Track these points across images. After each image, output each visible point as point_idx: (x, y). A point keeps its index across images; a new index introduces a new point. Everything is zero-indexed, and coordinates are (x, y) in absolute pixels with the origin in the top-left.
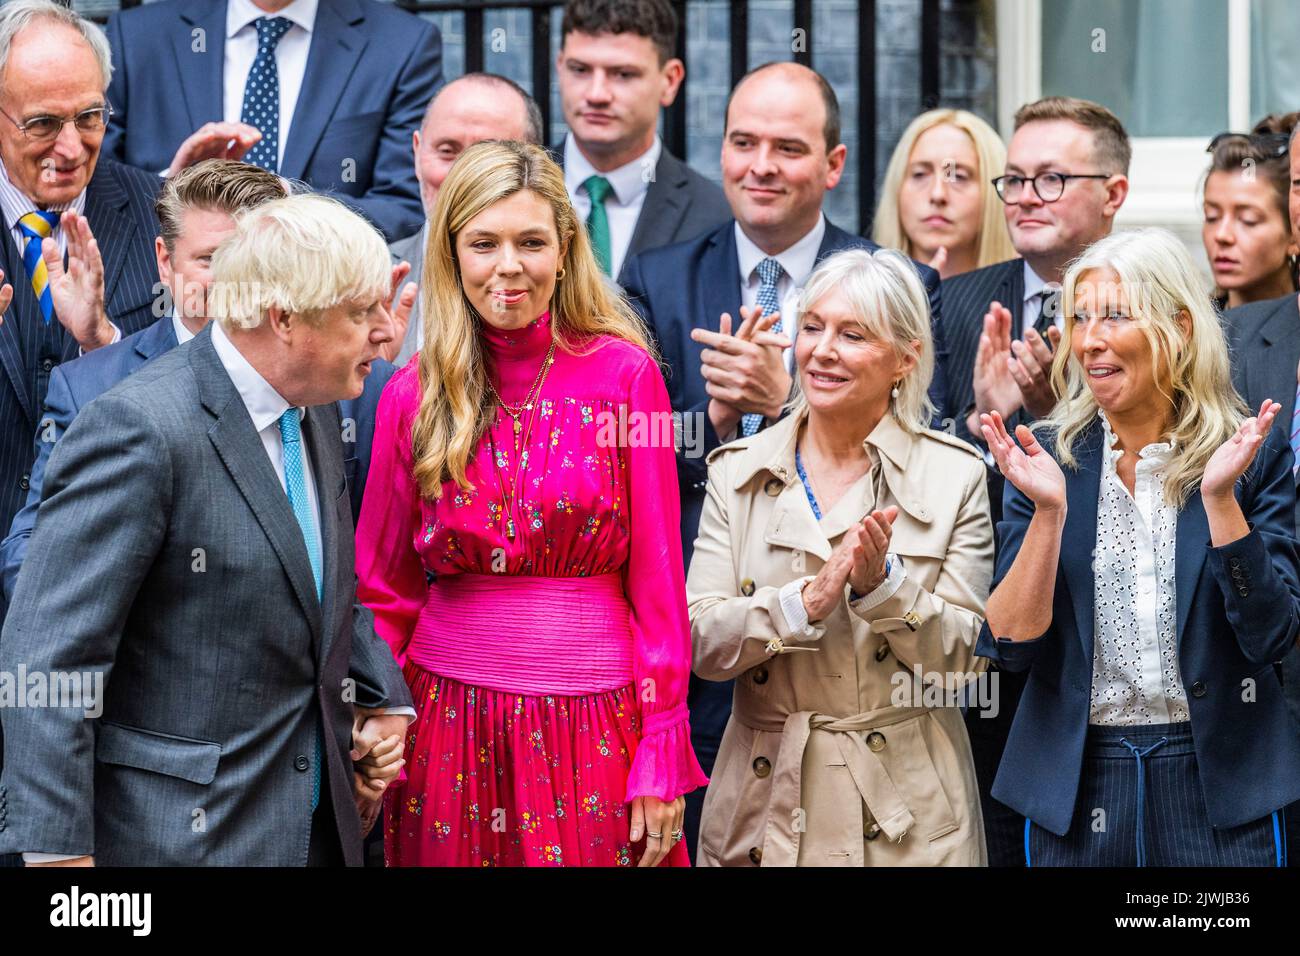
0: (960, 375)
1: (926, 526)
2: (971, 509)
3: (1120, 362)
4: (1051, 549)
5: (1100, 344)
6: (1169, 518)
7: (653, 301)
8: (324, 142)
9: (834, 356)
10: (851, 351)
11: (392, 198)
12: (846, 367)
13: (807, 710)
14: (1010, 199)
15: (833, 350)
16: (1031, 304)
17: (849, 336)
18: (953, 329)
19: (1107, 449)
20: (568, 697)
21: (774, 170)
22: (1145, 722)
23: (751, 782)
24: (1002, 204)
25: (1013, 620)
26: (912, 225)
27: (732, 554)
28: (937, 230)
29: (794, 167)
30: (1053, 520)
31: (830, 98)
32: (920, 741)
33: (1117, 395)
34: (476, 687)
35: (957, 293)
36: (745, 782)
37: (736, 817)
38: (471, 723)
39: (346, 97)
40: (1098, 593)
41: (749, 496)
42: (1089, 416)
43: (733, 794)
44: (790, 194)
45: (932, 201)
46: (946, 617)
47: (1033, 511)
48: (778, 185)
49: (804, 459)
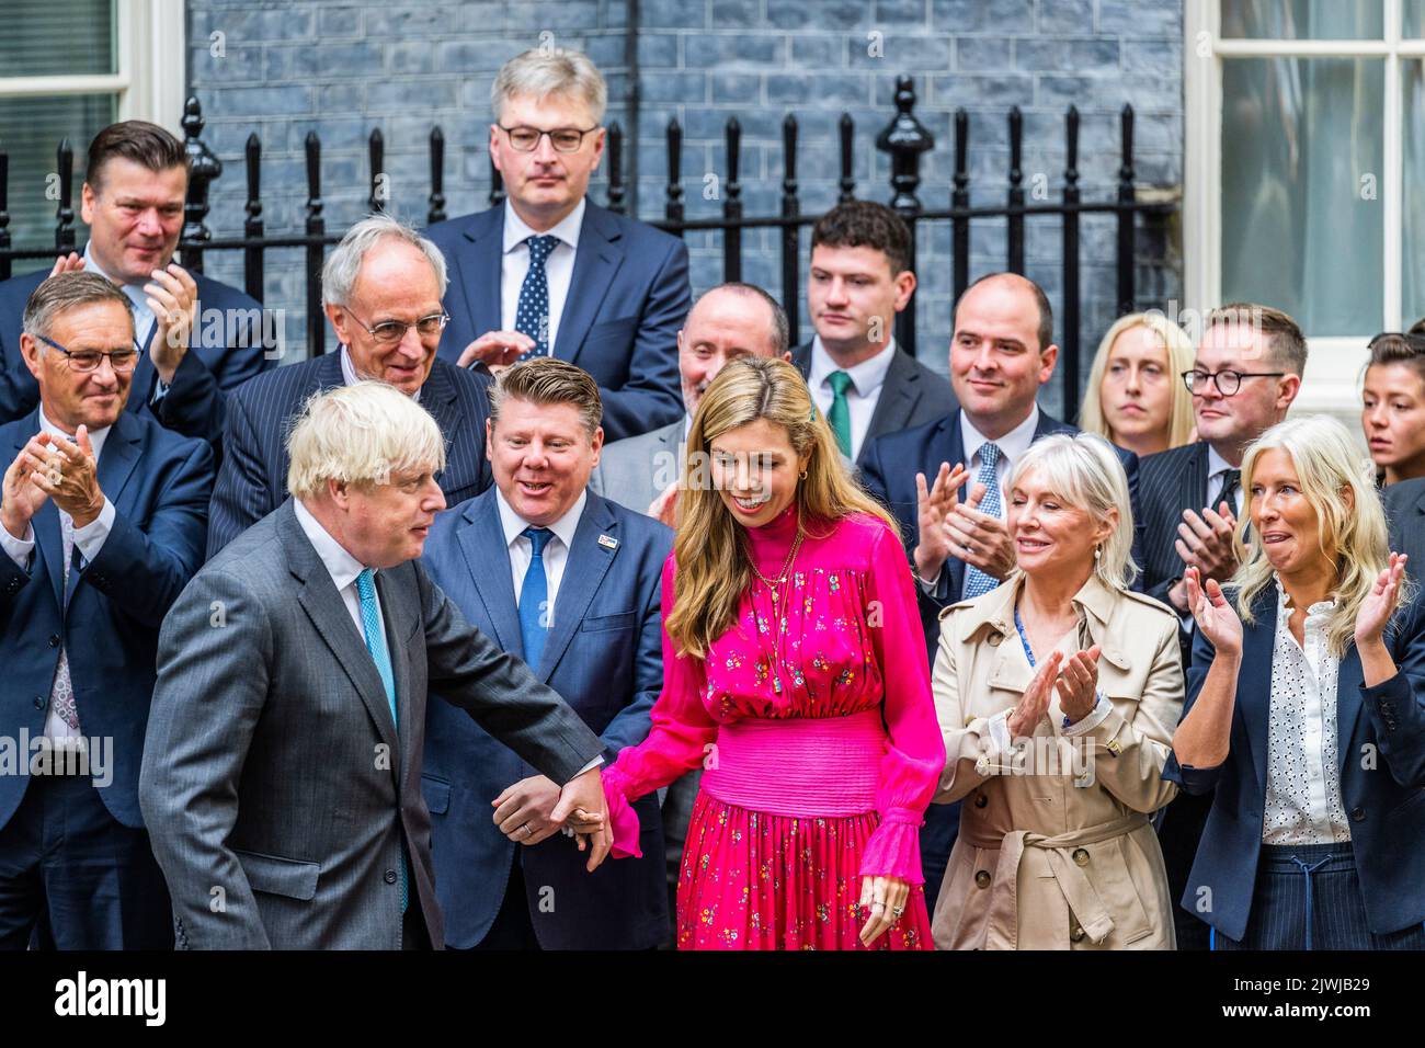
0: (1152, 542)
1: (1125, 672)
2: (1164, 658)
3: (1289, 529)
4: (1228, 690)
5: (1274, 514)
6: (1333, 666)
7: (888, 477)
8: (587, 343)
9: (1034, 523)
10: (1051, 520)
11: (646, 391)
12: (1047, 532)
13: (1022, 829)
14: (1197, 391)
15: (1033, 518)
16: (1214, 480)
17: (1048, 507)
18: (1148, 500)
19: (1280, 607)
20: (837, 819)
21: (995, 366)
22: (1313, 842)
23: (974, 892)
24: (1191, 395)
25: (1194, 750)
26: (1111, 413)
27: (959, 695)
28: (1132, 417)
29: (1012, 364)
30: (1231, 664)
31: (1045, 305)
32: (1119, 857)
33: (1288, 558)
34: (757, 812)
35: (1151, 469)
36: (968, 893)
37: (961, 923)
38: (753, 842)
39: (605, 304)
40: (1271, 732)
41: (974, 645)
42: (1266, 578)
43: (958, 902)
44: (1008, 387)
45: (1127, 392)
46: (1144, 747)
47: (1213, 656)
48: (997, 379)
49: (1021, 616)
